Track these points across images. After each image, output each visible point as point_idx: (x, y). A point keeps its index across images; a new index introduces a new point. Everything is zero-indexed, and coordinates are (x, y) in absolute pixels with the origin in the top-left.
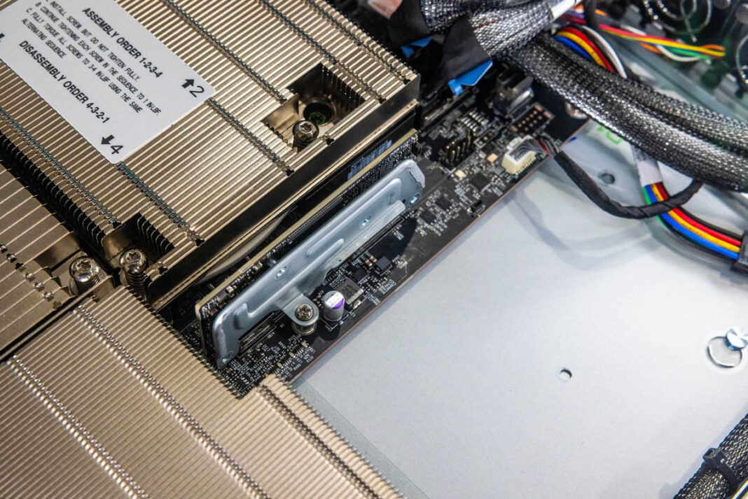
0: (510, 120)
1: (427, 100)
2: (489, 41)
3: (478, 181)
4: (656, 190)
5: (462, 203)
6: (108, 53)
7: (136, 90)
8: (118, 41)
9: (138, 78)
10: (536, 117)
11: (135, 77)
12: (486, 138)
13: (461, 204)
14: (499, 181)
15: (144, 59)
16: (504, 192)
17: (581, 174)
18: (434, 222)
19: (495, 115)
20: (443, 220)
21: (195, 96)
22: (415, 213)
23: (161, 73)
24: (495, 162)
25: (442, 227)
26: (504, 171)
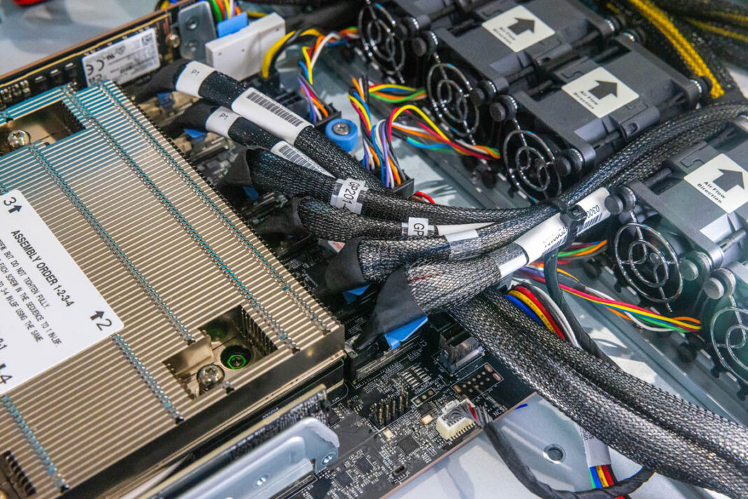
0: (454, 378)
1: (358, 352)
2: (424, 296)
3: (406, 444)
4: (601, 474)
5: (385, 466)
6: (25, 277)
7: (42, 318)
8: (38, 267)
9: (47, 305)
10: (483, 378)
11: (45, 305)
12: (424, 397)
13: (383, 468)
14: (430, 446)
15: (59, 286)
16: (434, 458)
17: (508, 449)
18: (349, 486)
19: (440, 372)
20: (360, 484)
21: (101, 329)
22: (330, 473)
23: (72, 303)
24: (429, 424)
25: (358, 492)
26: (438, 435)
